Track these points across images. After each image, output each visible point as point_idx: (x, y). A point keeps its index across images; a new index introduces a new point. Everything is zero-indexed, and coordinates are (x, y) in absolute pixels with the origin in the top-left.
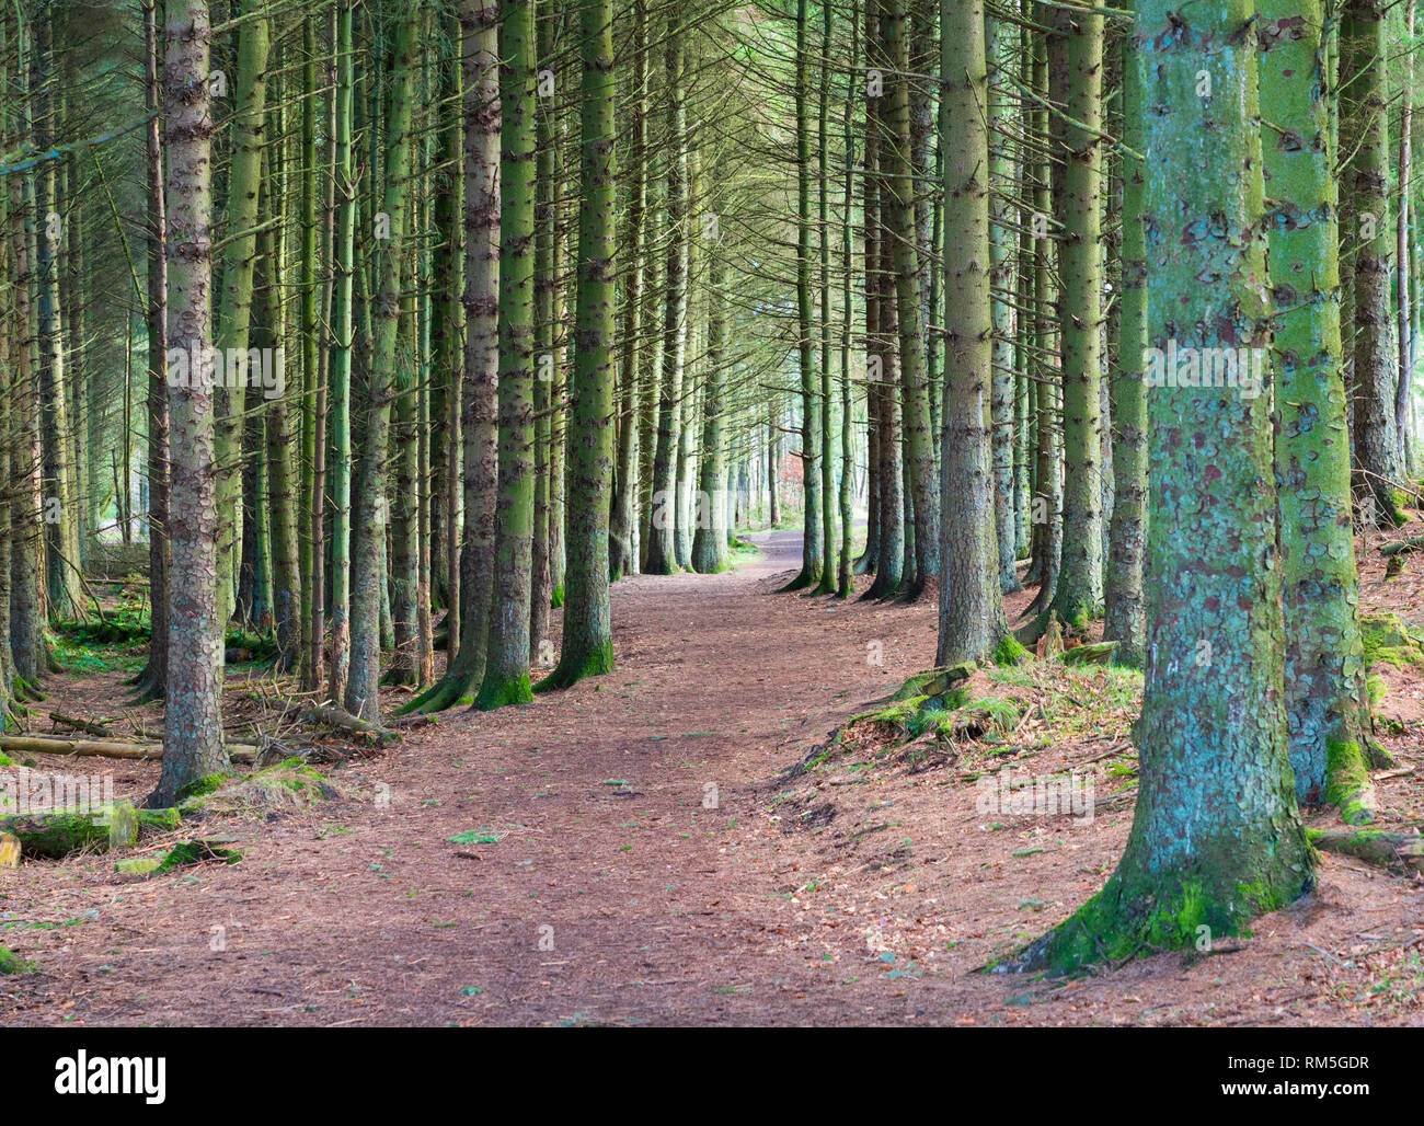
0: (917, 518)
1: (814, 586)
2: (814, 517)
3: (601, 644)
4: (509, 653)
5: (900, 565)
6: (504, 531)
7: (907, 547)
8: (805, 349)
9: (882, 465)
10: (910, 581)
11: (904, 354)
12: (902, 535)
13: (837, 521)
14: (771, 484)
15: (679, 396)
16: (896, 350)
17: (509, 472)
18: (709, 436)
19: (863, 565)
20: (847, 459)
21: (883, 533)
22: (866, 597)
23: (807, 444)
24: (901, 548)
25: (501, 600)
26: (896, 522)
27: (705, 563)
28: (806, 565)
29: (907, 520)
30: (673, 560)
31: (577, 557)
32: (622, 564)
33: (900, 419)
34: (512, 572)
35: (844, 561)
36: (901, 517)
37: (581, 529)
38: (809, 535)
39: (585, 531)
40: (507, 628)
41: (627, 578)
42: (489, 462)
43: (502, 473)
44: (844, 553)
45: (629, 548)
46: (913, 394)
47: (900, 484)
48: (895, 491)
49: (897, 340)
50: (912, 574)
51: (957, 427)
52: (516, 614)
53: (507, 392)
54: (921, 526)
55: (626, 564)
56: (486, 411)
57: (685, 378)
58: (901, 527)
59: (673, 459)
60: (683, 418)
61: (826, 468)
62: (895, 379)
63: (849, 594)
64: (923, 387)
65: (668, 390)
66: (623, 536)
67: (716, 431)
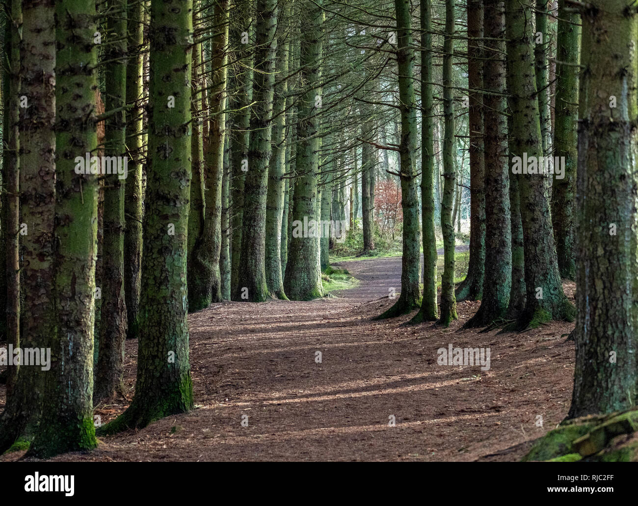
0: (527, 238)
1: (414, 314)
2: (414, 240)
3: (178, 380)
4: (70, 391)
5: (507, 290)
6: (64, 252)
7: (515, 270)
8: (403, 59)
9: (487, 182)
10: (519, 307)
11: (510, 63)
12: (509, 258)
13: (439, 242)
14: (365, 212)
15: (270, 114)
16: (502, 57)
17: (68, 184)
18: (301, 158)
19: (465, 291)
20: (449, 177)
21: (488, 256)
22: (469, 325)
23: (405, 162)
24: (508, 271)
25: (60, 330)
26: (503, 244)
27: (297, 289)
28: (404, 292)
29: (515, 242)
30: (265, 287)
31: (151, 282)
32: (210, 290)
33: (506, 132)
34: (72, 298)
35: (446, 286)
36: (509, 238)
37: (155, 251)
38: (408, 260)
39: (160, 252)
40: (67, 362)
41: (216, 306)
42: (48, 173)
43: (60, 185)
44: (446, 278)
45: (218, 274)
46: (522, 104)
47: (507, 203)
48: (502, 210)
49: (503, 46)
50: (521, 300)
51: (597, 121)
52: (77, 346)
53: (65, 91)
54: (531, 247)
55: (215, 290)
56: (44, 115)
57: (276, 97)
58: (509, 249)
59: (265, 182)
60: (274, 138)
61: (426, 188)
62: (501, 89)
63: (452, 322)
64: (533, 96)
65: (260, 108)
66: (212, 261)
67: (308, 154)
